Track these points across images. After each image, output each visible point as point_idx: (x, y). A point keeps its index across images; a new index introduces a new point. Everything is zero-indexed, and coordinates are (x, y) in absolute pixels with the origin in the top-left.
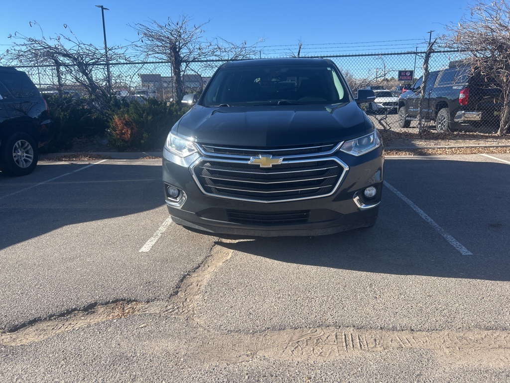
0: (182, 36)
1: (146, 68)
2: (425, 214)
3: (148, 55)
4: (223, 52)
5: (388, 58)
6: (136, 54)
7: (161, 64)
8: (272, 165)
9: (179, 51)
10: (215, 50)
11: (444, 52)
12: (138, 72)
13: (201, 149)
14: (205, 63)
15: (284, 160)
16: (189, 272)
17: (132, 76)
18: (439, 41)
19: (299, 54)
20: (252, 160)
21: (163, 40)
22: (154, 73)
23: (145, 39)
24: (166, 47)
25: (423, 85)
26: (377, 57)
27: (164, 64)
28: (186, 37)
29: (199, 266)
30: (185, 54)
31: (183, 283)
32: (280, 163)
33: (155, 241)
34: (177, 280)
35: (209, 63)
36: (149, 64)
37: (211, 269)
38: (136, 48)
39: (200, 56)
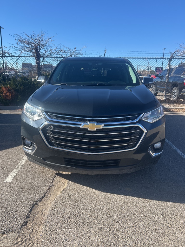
0: (41, 43)
1: (21, 60)
2: (181, 152)
3: (22, 52)
4: (64, 53)
5: (150, 60)
6: (15, 51)
7: (29, 58)
8: (97, 129)
9: (39, 51)
10: (59, 52)
11: (179, 58)
12: (16, 62)
13: (47, 116)
14: (53, 58)
15: (105, 126)
16: (37, 201)
17: (13, 64)
18: (176, 52)
19: (104, 56)
20: (83, 125)
21: (30, 45)
22: (25, 63)
23: (19, 43)
24: (32, 48)
25: (168, 75)
26: (145, 59)
27: (31, 58)
28: (43, 43)
29: (44, 196)
30: (42, 53)
31: (32, 212)
32: (102, 128)
33: (17, 173)
34: (28, 209)
35: (56, 58)
36: (22, 58)
37: (52, 199)
38: (15, 48)
39: (51, 54)
